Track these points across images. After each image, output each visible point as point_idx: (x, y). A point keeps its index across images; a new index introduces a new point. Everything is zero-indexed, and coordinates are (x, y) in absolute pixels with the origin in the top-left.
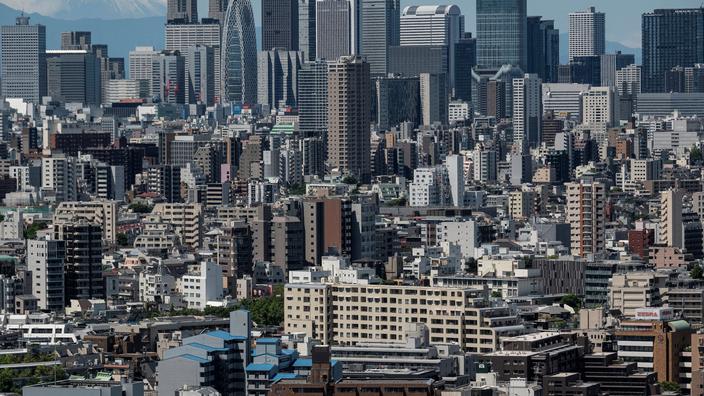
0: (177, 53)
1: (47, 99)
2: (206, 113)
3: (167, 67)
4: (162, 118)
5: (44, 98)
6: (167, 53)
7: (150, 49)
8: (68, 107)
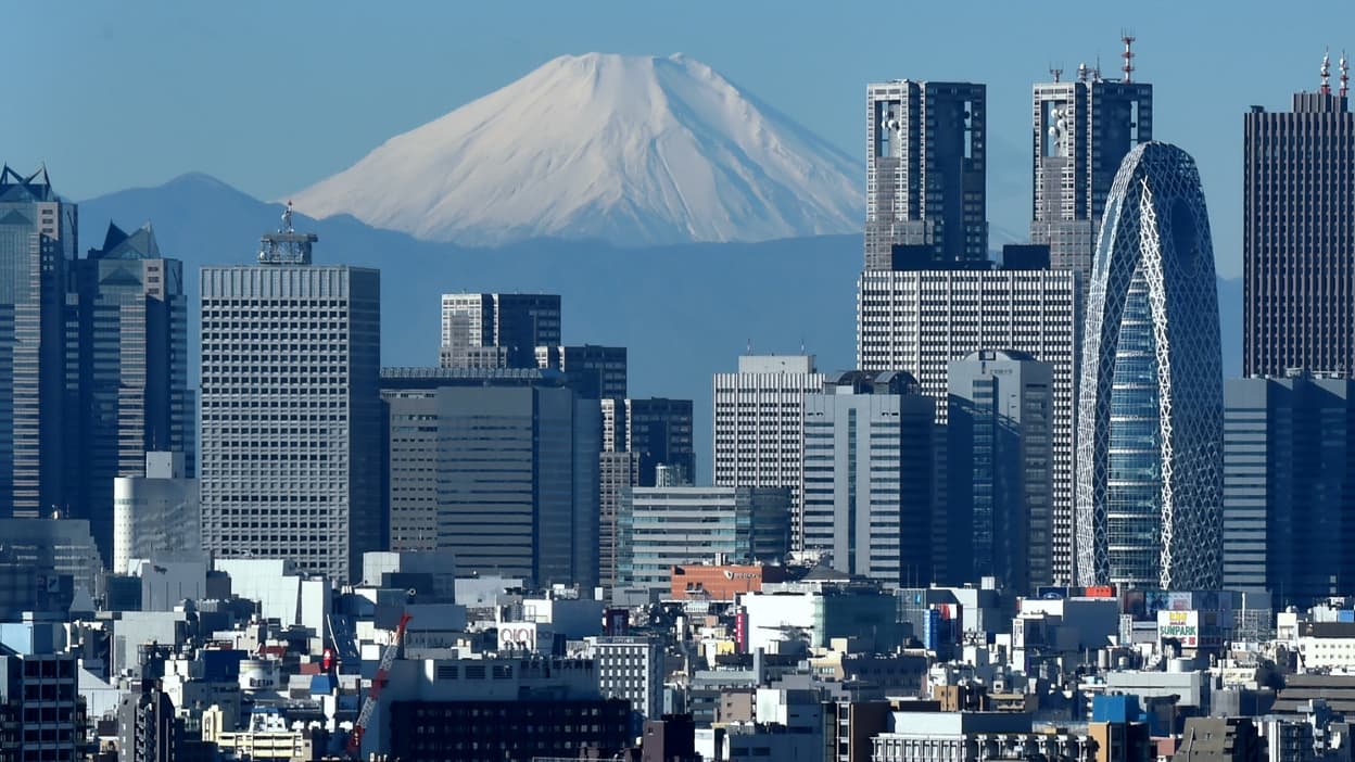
0: (902, 383)
1: (380, 564)
2: (1018, 623)
3: (863, 440)
4: (840, 644)
5: (370, 559)
6: (863, 384)
7: (797, 366)
8: (467, 593)
